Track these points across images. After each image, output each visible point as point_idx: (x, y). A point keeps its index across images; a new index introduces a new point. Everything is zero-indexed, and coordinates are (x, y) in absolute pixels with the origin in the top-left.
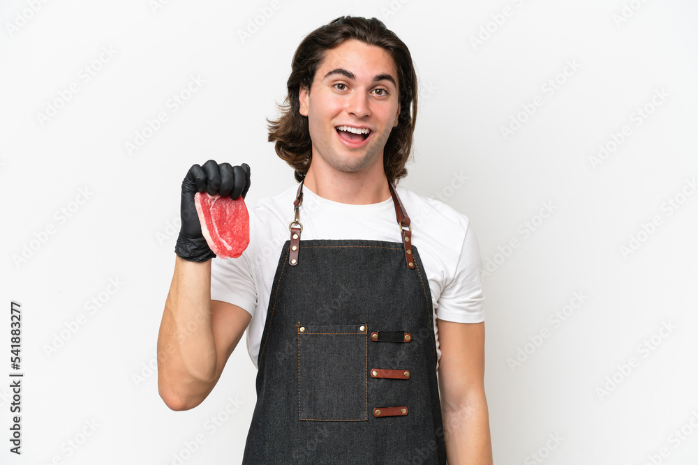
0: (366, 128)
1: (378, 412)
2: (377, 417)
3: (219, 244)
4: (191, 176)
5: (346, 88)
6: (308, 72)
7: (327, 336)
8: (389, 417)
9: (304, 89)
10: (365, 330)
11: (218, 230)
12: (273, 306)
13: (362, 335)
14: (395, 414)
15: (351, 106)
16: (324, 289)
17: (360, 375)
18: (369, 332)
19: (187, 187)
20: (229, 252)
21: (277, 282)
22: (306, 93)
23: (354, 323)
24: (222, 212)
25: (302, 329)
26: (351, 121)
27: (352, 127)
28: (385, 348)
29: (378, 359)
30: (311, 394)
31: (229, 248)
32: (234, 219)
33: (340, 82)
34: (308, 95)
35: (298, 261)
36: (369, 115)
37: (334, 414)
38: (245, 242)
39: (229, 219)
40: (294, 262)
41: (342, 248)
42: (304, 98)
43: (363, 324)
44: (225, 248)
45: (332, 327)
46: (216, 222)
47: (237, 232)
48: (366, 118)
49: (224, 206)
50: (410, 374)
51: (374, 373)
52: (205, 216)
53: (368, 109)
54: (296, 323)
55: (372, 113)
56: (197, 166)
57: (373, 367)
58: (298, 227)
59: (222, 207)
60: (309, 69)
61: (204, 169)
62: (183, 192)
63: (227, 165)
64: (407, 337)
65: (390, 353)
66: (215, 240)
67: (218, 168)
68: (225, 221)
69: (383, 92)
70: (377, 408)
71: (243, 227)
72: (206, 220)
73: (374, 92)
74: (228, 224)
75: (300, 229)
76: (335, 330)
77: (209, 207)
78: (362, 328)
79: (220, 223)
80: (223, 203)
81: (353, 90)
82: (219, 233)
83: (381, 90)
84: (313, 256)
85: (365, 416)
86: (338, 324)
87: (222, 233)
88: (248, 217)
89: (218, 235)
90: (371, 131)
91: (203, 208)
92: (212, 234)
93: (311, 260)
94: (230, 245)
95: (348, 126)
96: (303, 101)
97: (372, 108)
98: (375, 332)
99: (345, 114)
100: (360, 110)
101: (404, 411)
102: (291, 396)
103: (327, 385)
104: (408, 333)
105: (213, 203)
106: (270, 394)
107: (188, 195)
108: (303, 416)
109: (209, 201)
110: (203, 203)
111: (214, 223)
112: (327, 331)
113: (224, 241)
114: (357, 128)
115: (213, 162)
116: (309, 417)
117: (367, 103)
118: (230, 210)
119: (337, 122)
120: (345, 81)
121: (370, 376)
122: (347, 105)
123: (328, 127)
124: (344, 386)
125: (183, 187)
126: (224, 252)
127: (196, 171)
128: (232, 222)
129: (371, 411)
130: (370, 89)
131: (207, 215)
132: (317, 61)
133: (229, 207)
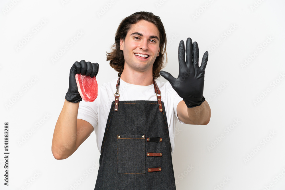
0: (146, 55)
1: (150, 170)
2: (149, 172)
3: (85, 96)
4: (74, 66)
5: (139, 39)
6: (124, 33)
7: (129, 140)
8: (154, 172)
9: (122, 40)
10: (144, 137)
11: (85, 90)
12: (107, 128)
13: (143, 139)
14: (156, 171)
15: (141, 46)
16: (128, 121)
17: (143, 155)
18: (146, 138)
19: (72, 71)
20: (89, 99)
21: (110, 118)
22: (123, 41)
23: (140, 134)
24: (87, 82)
25: (119, 137)
26: (141, 52)
27: (141, 54)
28: (152, 144)
29: (149, 149)
30: (123, 163)
31: (89, 98)
32: (92, 86)
33: (137, 37)
34: (123, 42)
35: (118, 109)
36: (148, 49)
37: (132, 171)
38: (96, 95)
39: (90, 86)
40: (116, 110)
41: (135, 104)
42: (122, 43)
43: (143, 135)
44: (88, 97)
45: (131, 136)
46: (84, 87)
47: (93, 91)
48: (147, 50)
49: (88, 80)
50: (162, 154)
51: (148, 155)
52: (80, 84)
53: (148, 47)
54: (117, 134)
55: (149, 49)
56: (77, 62)
57: (148, 152)
58: (118, 95)
59: (86, 80)
60: (125, 32)
61: (80, 63)
62: (71, 73)
63: (90, 63)
64: (161, 140)
65: (154, 146)
66: (84, 94)
67: (86, 63)
68: (88, 86)
69: (154, 41)
70: (149, 168)
71: (95, 89)
72: (80, 85)
73: (150, 41)
74: (89, 88)
75: (119, 96)
76: (132, 137)
77: (81, 80)
78: (143, 136)
79: (86, 87)
80: (87, 79)
81: (142, 40)
82: (85, 91)
83: (152, 40)
84: (124, 107)
85: (144, 172)
86: (133, 135)
87: (87, 91)
88: (97, 85)
89: (85, 92)
90: (148, 56)
91: (79, 80)
92: (82, 91)
93: (123, 109)
94: (90, 96)
95: (139, 53)
96: (121, 45)
97: (149, 47)
98: (148, 138)
99: (138, 48)
100: (144, 47)
101: (160, 169)
102: (114, 164)
103: (129, 159)
104: (161, 138)
105: (83, 79)
106: (105, 163)
107: (73, 74)
108: (119, 172)
109: (81, 78)
110: (79, 78)
111: (83, 87)
112: (129, 137)
113: (87, 95)
114: (143, 54)
115: (84, 61)
116: (122, 172)
117: (147, 45)
118: (90, 82)
119: (135, 51)
120: (139, 36)
121: (146, 155)
122: (139, 45)
123: (131, 53)
124: (136, 160)
125: (71, 71)
126: (87, 99)
127: (76, 64)
128: (90, 87)
129: (147, 170)
130: (148, 40)
131: (81, 83)
132: (128, 29)
133: (90, 80)
